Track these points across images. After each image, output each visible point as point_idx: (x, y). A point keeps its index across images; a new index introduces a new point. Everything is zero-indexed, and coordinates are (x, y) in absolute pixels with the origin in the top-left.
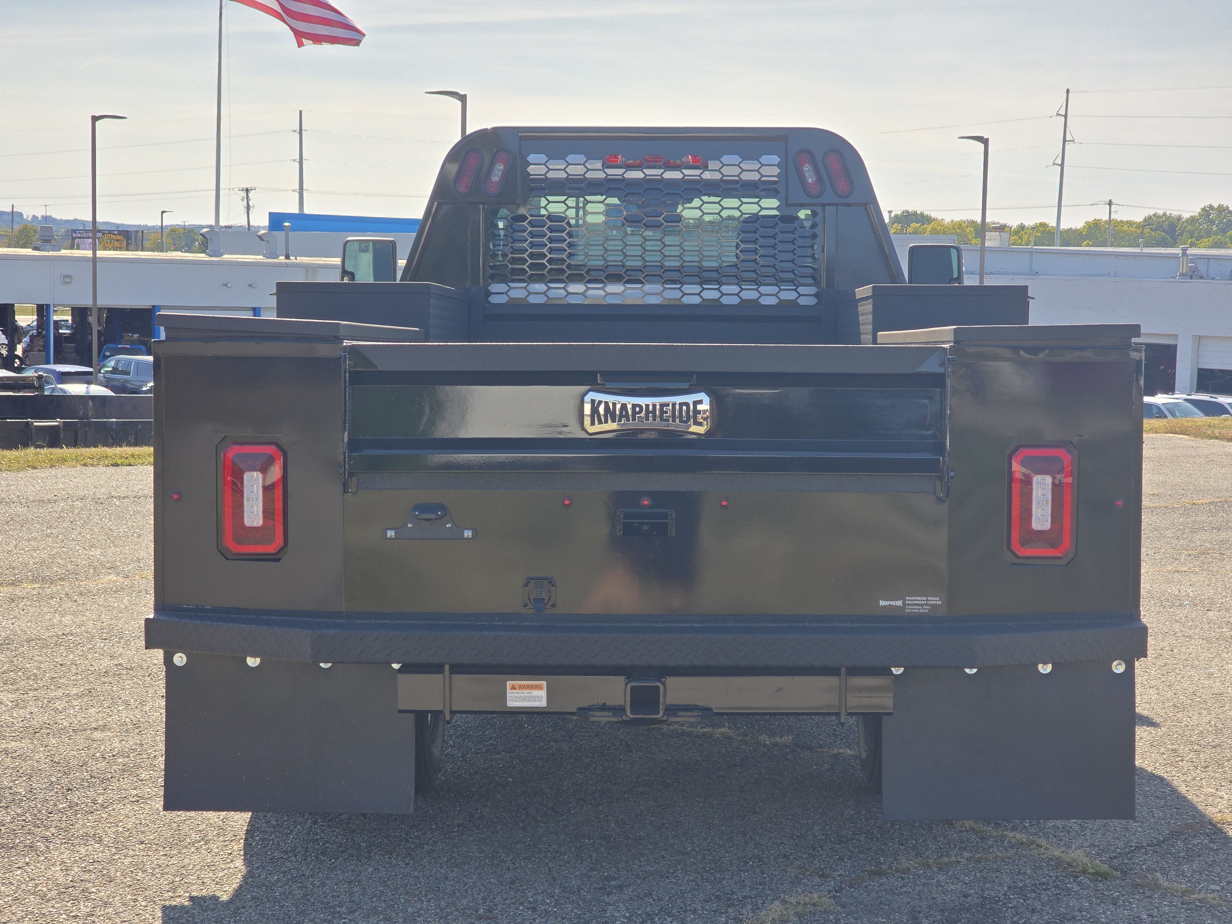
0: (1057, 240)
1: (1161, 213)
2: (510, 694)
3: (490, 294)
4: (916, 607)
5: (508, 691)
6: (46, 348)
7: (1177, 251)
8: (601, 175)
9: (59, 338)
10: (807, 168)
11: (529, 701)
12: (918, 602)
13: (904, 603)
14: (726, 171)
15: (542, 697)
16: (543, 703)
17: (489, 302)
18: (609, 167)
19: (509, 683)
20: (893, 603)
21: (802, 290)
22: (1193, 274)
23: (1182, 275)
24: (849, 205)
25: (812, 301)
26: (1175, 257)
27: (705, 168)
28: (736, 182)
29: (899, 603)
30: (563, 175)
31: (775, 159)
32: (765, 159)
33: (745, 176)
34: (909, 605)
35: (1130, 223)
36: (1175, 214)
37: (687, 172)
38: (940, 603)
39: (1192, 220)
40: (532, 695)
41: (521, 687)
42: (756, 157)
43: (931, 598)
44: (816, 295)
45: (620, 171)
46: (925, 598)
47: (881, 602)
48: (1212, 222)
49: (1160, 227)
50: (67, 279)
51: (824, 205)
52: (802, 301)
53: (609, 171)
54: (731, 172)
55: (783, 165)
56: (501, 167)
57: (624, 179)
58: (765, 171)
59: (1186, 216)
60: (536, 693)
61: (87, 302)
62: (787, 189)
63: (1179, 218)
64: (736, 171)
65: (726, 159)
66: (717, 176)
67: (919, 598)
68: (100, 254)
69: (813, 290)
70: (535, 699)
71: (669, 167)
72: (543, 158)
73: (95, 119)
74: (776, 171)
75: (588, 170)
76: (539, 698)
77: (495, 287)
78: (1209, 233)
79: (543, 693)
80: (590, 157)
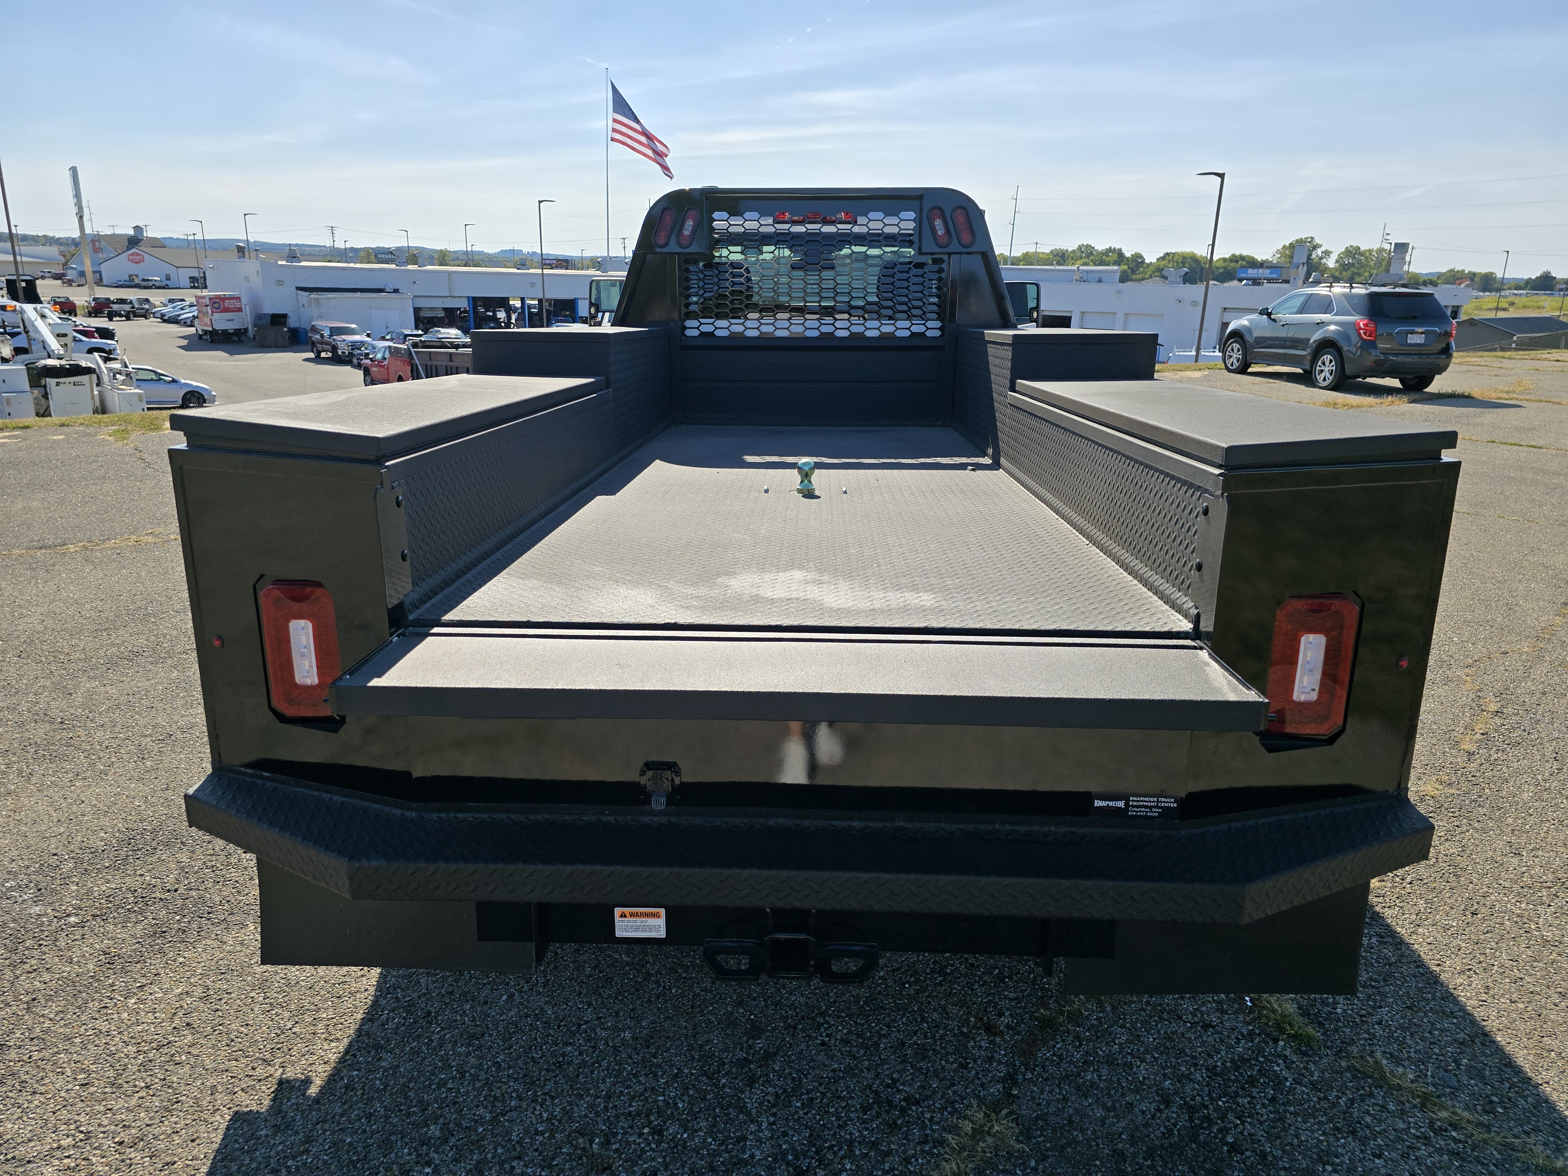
0: (1009, 262)
1: (1058, 248)
2: (619, 922)
3: (686, 328)
4: (1143, 809)
5: (617, 919)
6: (524, 320)
7: (1075, 268)
8: (771, 229)
9: (530, 313)
10: (938, 223)
11: (643, 931)
12: (1145, 803)
13: (1127, 804)
14: (872, 225)
15: (660, 926)
16: (661, 934)
17: (685, 335)
18: (778, 223)
19: (618, 911)
20: (1112, 804)
21: (930, 324)
22: (1082, 280)
23: (1077, 280)
24: (970, 253)
25: (938, 333)
26: (1073, 271)
27: (855, 223)
28: (879, 235)
29: (1121, 804)
30: (742, 230)
31: (912, 215)
32: (903, 215)
33: (887, 230)
34: (1133, 806)
35: (1043, 253)
36: (1065, 248)
37: (840, 226)
38: (1175, 805)
39: (1074, 251)
40: (648, 923)
41: (633, 915)
42: (896, 214)
43: (1163, 800)
44: (940, 329)
45: (787, 226)
46: (1155, 799)
47: (1096, 802)
48: (1083, 252)
49: (1057, 255)
50: (533, 285)
51: (950, 254)
52: (929, 334)
53: (778, 226)
54: (876, 226)
55: (919, 221)
56: (691, 223)
57: (790, 233)
58: (903, 225)
59: (1070, 249)
60: (652, 921)
61: (541, 297)
62: (920, 241)
63: (1067, 250)
64: (879, 225)
65: (872, 215)
66: (864, 230)
67: (1147, 799)
68: (545, 271)
69: (938, 324)
70: (650, 928)
71: (826, 222)
72: (725, 215)
73: (540, 202)
74: (912, 225)
75: (761, 225)
76: (656, 928)
77: (689, 323)
78: (1081, 258)
79: (661, 922)
80: (763, 214)
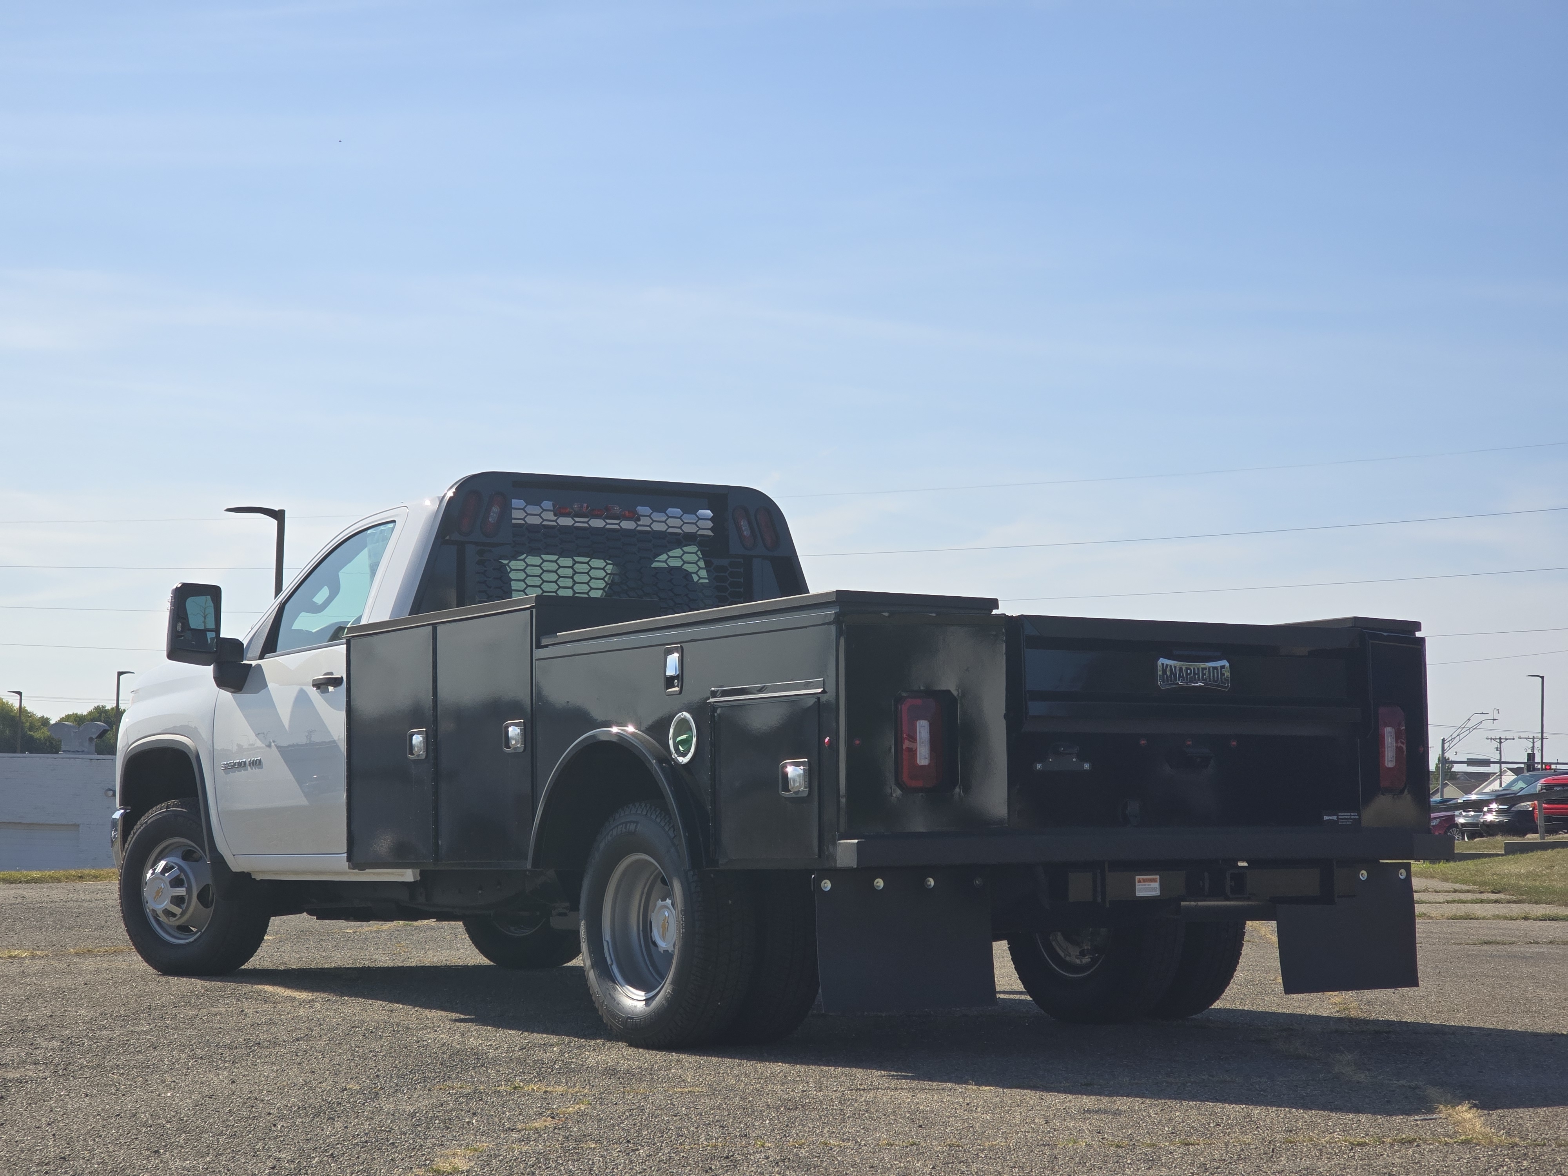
2: (1138, 886)
4: (1345, 821)
5: (1137, 884)
10: (743, 523)
11: (1149, 891)
12: (1346, 817)
13: (1337, 818)
14: (671, 522)
15: (1157, 888)
16: (1157, 893)
19: (1137, 878)
20: (1331, 818)
29: (1335, 818)
30: (540, 520)
34: (1341, 819)
38: (1358, 817)
40: (1151, 886)
41: (1144, 881)
43: (1352, 814)
46: (1349, 814)
47: (1325, 817)
51: (753, 557)
54: (674, 524)
56: (497, 510)
58: (701, 524)
60: (1153, 885)
62: (728, 541)
66: (664, 527)
67: (1345, 814)
70: (1152, 889)
72: (522, 503)
76: (1154, 889)
79: (1157, 885)
